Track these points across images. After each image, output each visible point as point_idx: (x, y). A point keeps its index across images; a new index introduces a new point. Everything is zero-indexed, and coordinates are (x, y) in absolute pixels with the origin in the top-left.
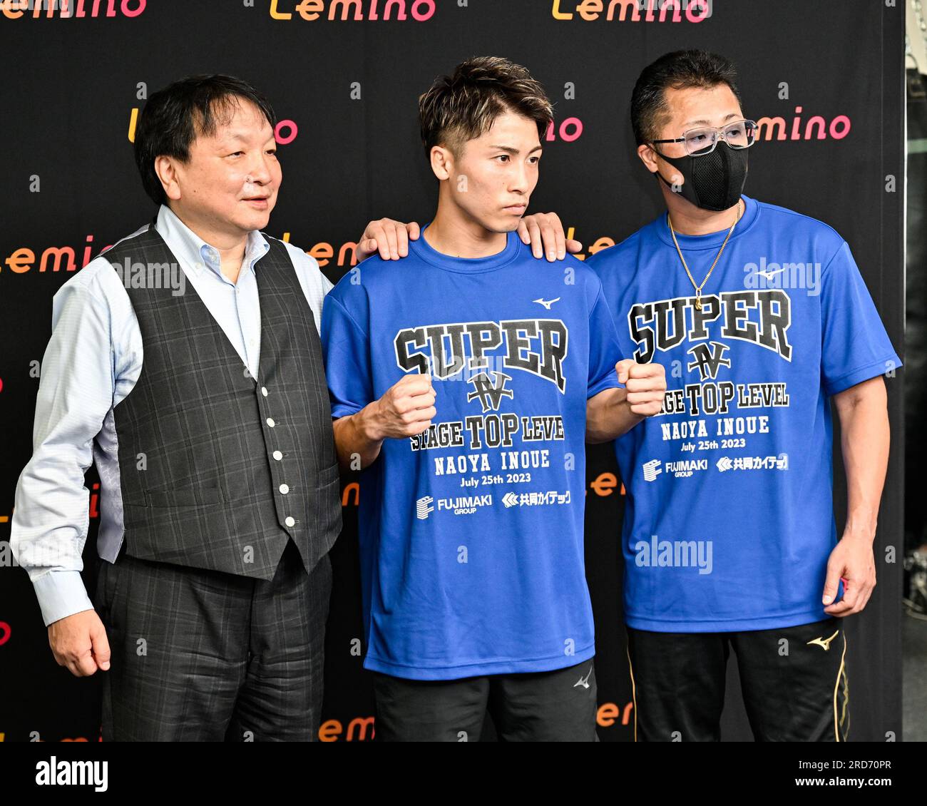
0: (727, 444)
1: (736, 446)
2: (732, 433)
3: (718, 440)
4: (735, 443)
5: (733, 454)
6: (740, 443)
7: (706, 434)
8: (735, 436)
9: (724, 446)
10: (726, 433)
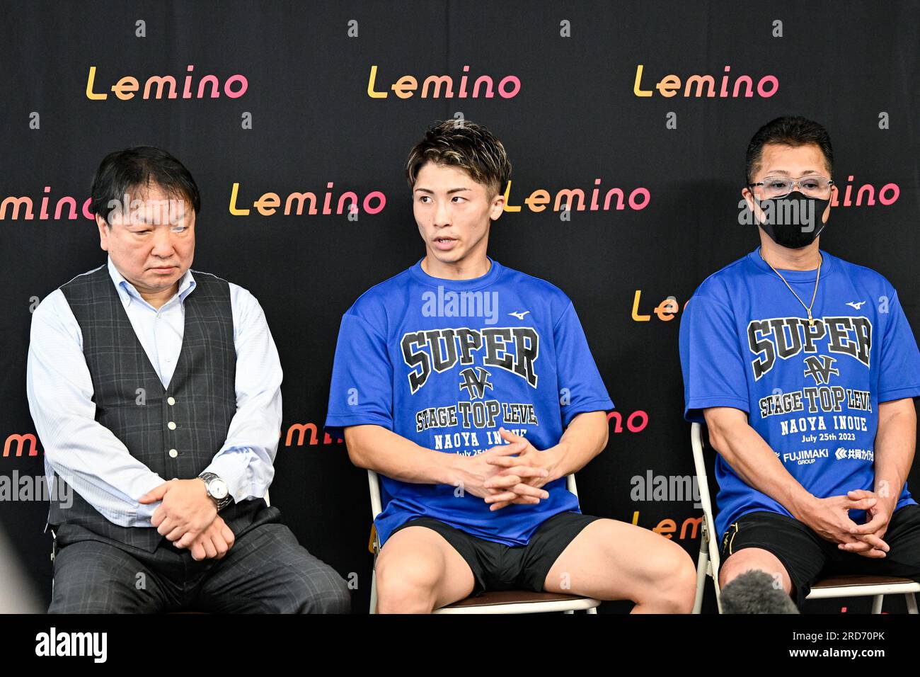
0: (843, 437)
1: (849, 439)
2: (845, 428)
3: (836, 433)
4: (848, 436)
5: (848, 445)
6: (852, 437)
7: (824, 428)
8: (847, 431)
9: (840, 439)
10: (841, 428)
